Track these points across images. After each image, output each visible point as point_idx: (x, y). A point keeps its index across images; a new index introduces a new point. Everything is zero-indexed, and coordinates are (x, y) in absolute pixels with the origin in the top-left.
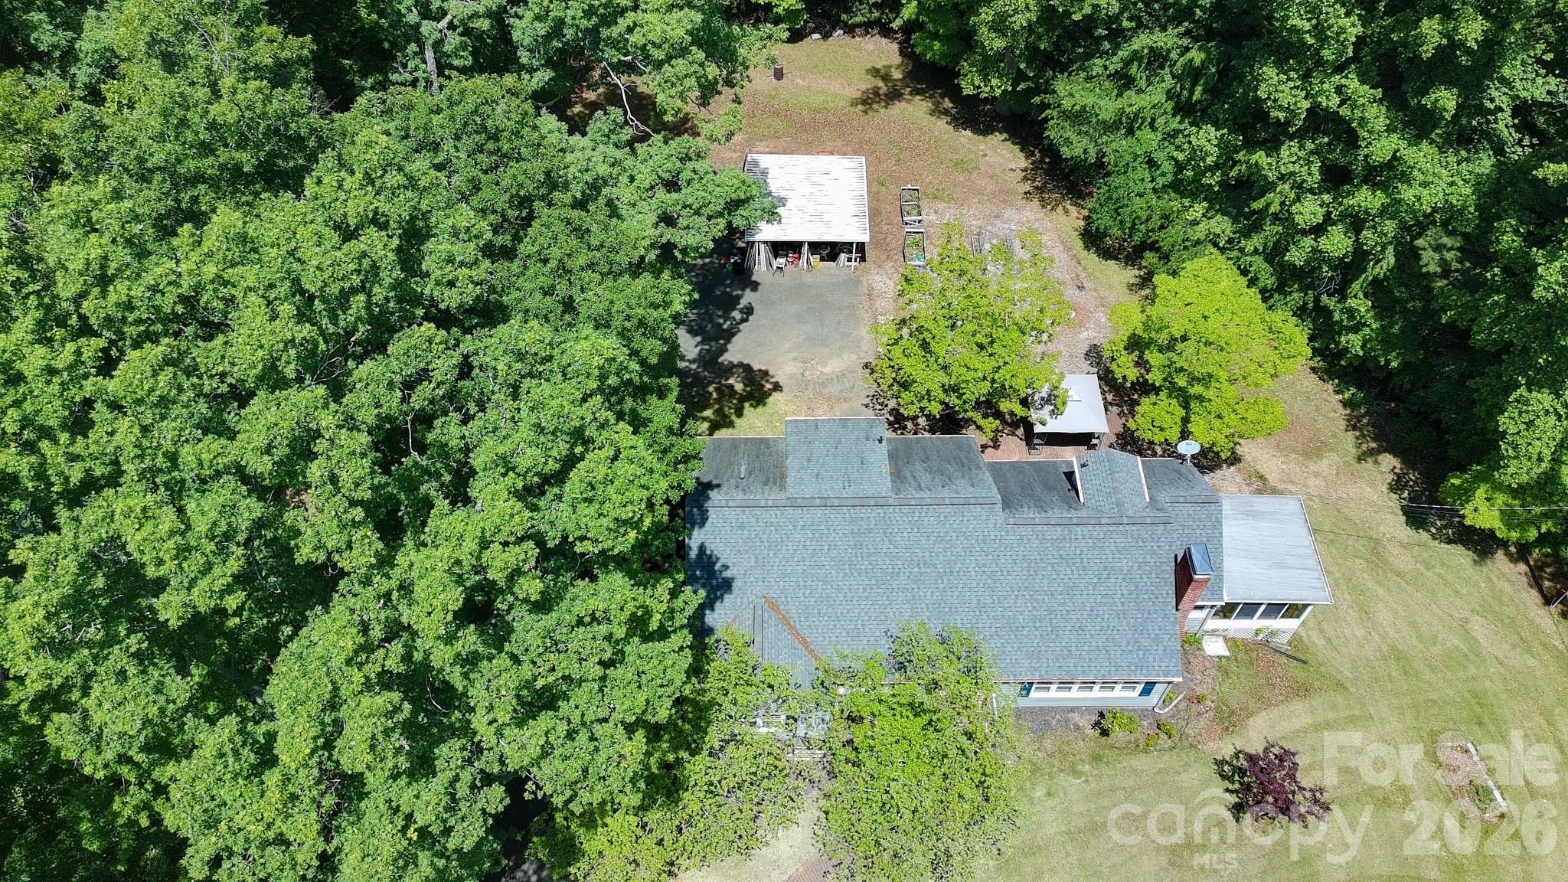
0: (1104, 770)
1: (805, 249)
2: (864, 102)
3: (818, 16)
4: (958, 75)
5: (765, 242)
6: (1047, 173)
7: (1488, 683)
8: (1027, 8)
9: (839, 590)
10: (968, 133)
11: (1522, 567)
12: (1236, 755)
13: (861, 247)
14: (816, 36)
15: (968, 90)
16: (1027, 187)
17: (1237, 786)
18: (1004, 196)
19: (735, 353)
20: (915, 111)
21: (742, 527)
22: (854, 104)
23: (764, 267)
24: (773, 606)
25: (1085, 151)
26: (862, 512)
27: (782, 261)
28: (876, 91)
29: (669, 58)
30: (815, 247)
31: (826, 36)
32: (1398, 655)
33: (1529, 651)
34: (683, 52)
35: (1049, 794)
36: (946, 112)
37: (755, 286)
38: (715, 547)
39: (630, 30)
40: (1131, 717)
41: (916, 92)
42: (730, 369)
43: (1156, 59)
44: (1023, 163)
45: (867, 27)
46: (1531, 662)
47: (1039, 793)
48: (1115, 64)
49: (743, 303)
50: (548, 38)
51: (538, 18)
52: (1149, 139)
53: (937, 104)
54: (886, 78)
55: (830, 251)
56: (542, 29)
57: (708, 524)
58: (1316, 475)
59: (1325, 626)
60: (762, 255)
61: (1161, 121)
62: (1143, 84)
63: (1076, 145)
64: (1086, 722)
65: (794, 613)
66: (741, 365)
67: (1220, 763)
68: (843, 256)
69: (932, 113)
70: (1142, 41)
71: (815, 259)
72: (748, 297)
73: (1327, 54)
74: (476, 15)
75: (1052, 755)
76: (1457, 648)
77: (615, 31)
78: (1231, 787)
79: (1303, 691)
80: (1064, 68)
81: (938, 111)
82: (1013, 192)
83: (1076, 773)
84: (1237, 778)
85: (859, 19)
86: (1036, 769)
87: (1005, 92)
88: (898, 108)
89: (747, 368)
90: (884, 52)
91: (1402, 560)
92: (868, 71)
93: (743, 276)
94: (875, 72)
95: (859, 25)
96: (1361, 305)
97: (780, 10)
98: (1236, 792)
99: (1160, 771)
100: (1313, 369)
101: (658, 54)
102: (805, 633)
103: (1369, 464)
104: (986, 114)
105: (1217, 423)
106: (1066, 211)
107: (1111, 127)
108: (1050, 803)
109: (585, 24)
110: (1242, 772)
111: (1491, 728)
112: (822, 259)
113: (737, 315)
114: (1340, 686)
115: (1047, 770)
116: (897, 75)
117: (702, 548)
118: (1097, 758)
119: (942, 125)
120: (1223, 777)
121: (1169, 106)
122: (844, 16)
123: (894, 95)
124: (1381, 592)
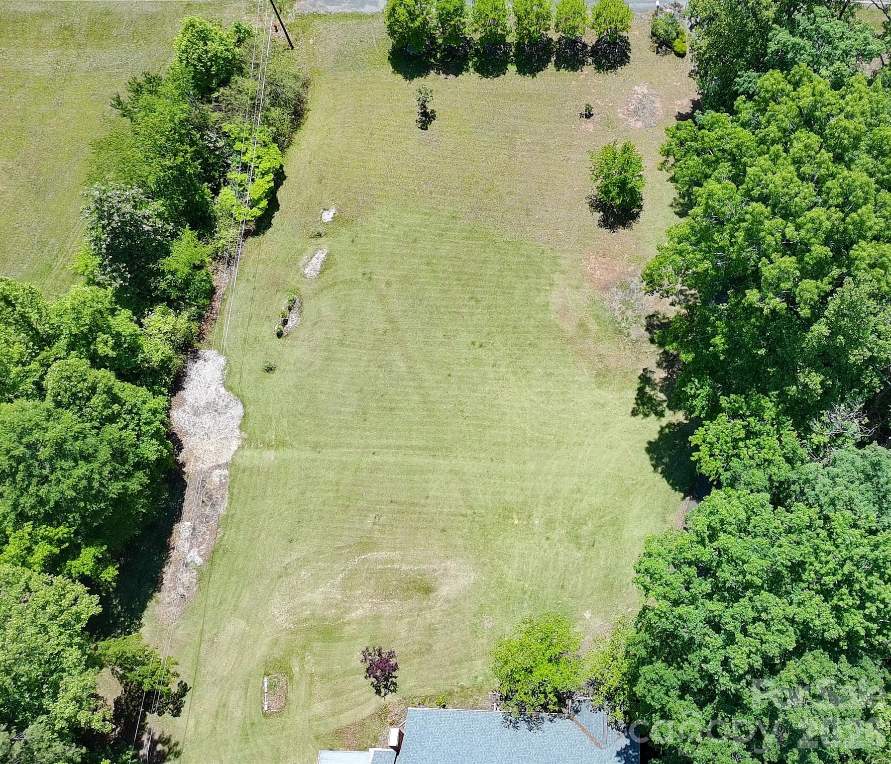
0: (448, 689)
12: (385, 695)
17: (390, 680)
24: (597, 744)
35: (476, 678)
47: (480, 678)
65: (588, 741)
67: (395, 691)
75: (471, 696)
78: (394, 679)
83: (462, 687)
84: (389, 684)
86: (480, 690)
98: (392, 677)
99: (423, 687)
102: (583, 734)
108: (476, 674)
110: (386, 687)
115: (474, 689)
118: (451, 694)
120: (395, 684)
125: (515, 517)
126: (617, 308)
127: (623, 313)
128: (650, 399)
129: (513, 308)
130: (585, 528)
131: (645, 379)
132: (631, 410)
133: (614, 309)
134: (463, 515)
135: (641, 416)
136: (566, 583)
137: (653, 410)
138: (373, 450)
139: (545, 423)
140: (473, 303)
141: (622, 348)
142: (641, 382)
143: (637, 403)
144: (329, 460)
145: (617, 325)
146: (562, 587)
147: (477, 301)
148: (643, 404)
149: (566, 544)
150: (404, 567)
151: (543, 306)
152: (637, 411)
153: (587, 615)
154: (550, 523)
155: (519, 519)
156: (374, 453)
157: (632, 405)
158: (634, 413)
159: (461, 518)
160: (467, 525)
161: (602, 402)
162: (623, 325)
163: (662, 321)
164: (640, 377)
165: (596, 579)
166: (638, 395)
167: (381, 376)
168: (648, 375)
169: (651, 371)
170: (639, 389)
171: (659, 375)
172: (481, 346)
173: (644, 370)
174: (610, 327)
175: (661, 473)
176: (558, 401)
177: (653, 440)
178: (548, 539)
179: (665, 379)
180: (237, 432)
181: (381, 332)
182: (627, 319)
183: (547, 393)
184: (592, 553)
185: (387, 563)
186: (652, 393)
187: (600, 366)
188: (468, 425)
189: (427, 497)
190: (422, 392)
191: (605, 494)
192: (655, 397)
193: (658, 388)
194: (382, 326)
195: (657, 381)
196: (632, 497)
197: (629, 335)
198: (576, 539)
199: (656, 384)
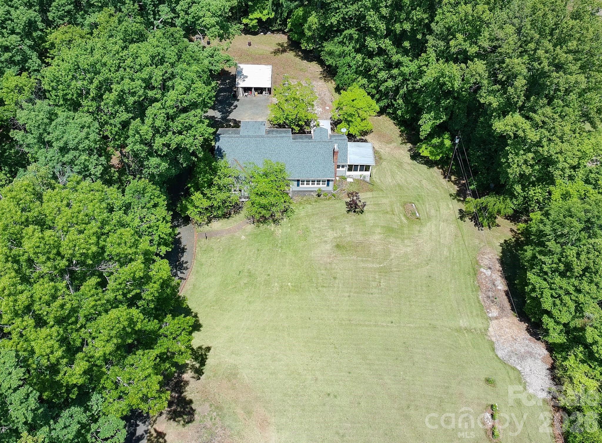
0: (318, 203)
1: (253, 90)
2: (274, 53)
3: (263, 28)
4: (300, 43)
5: (242, 88)
6: (327, 72)
7: (423, 193)
8: (316, 23)
9: (252, 157)
10: (305, 61)
11: (441, 170)
13: (269, 90)
14: (262, 34)
15: (303, 48)
16: (321, 76)
18: (314, 78)
19: (231, 117)
20: (290, 55)
21: (229, 142)
22: (272, 53)
23: (241, 95)
24: (236, 161)
25: (332, 63)
26: (258, 139)
27: (247, 94)
28: (279, 50)
29: (211, 27)
30: (256, 89)
31: (265, 34)
32: (399, 185)
33: (437, 188)
34: (214, 26)
35: (303, 208)
36: (299, 56)
37: (238, 100)
38: (221, 146)
39: (203, 21)
40: (327, 194)
41: (291, 50)
42: (230, 120)
43: (351, 38)
44: (321, 70)
45: (278, 31)
46: (437, 190)
47: (301, 208)
48: (340, 39)
49: (235, 104)
50: (184, 23)
51: (182, 19)
52: (348, 59)
53: (297, 53)
54: (282, 46)
55: (260, 90)
56: (183, 21)
57: (220, 141)
58: (389, 148)
59: (382, 179)
60: (241, 91)
61: (351, 54)
62: (348, 44)
63: (330, 61)
64: (315, 194)
65: (241, 163)
66: (233, 119)
67: (346, 202)
68: (264, 92)
69: (295, 56)
70: (347, 32)
71: (256, 93)
72: (236, 103)
73: (378, 33)
74: (168, 18)
75: (305, 201)
76: (417, 186)
77: (199, 22)
78: (348, 207)
79: (372, 191)
80: (326, 40)
81: (297, 55)
82: (317, 77)
84: (350, 205)
85: (275, 28)
86: (301, 203)
87: (314, 48)
88: (285, 55)
89: (235, 120)
90: (282, 39)
91: (408, 167)
92: (277, 44)
93: (235, 97)
94: (279, 44)
95: (276, 31)
96: (400, 101)
97: (250, 25)
99: (331, 203)
100: (394, 123)
101: (209, 27)
103: (404, 145)
104: (311, 56)
105: (356, 128)
106: (331, 82)
107: (339, 56)
108: (303, 210)
109: (192, 20)
111: (421, 202)
112: (258, 94)
113: (232, 107)
114: (382, 190)
115: (304, 203)
116: (286, 45)
117: (218, 146)
118: (316, 201)
119: (298, 59)
120: (347, 205)
121: (353, 50)
122: (270, 28)
123: (284, 51)
124: (399, 173)
125: (291, 287)
126: (219, 429)
127: (214, 424)
128: (196, 359)
129: (307, 427)
130: (245, 282)
131: (199, 372)
132: (211, 351)
133: (221, 428)
134: (324, 287)
135: (204, 347)
136: (256, 252)
137: (195, 352)
138: (393, 325)
139: (275, 341)
140: (341, 432)
141: (217, 395)
142: (202, 370)
143: (206, 355)
144: (421, 319)
145: (220, 413)
146: (258, 250)
147: (337, 433)
148: (202, 355)
149: (257, 273)
150: (354, 257)
151: (281, 429)
152: (206, 351)
153: (243, 237)
154: (267, 283)
155: (288, 285)
156: (392, 322)
157: (210, 354)
158: (208, 349)
159: (325, 285)
160: (320, 281)
161: (233, 355)
162: (215, 414)
163: (181, 418)
164: (203, 373)
165: (238, 254)
166: (205, 361)
167: (401, 373)
168: (196, 375)
169: (194, 378)
170: (204, 365)
171: (187, 376)
172: (329, 395)
173: (199, 379)
174: (225, 411)
175: (192, 312)
176: (265, 355)
177: (196, 332)
178: (269, 275)
179: (183, 373)
180: (494, 339)
181: (412, 407)
182: (211, 419)
183: (275, 361)
184: (241, 268)
185: (367, 261)
186: (194, 363)
187: (234, 381)
188: (330, 339)
189: (349, 296)
190: (368, 361)
191: (232, 301)
192: (193, 360)
193: (189, 366)
194: (412, 412)
195: (190, 371)
196: (214, 299)
197: (211, 406)
198: (250, 275)
199: (191, 369)
